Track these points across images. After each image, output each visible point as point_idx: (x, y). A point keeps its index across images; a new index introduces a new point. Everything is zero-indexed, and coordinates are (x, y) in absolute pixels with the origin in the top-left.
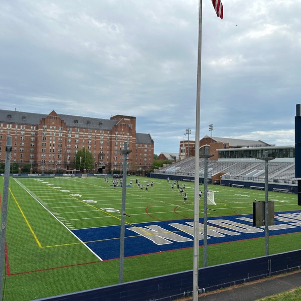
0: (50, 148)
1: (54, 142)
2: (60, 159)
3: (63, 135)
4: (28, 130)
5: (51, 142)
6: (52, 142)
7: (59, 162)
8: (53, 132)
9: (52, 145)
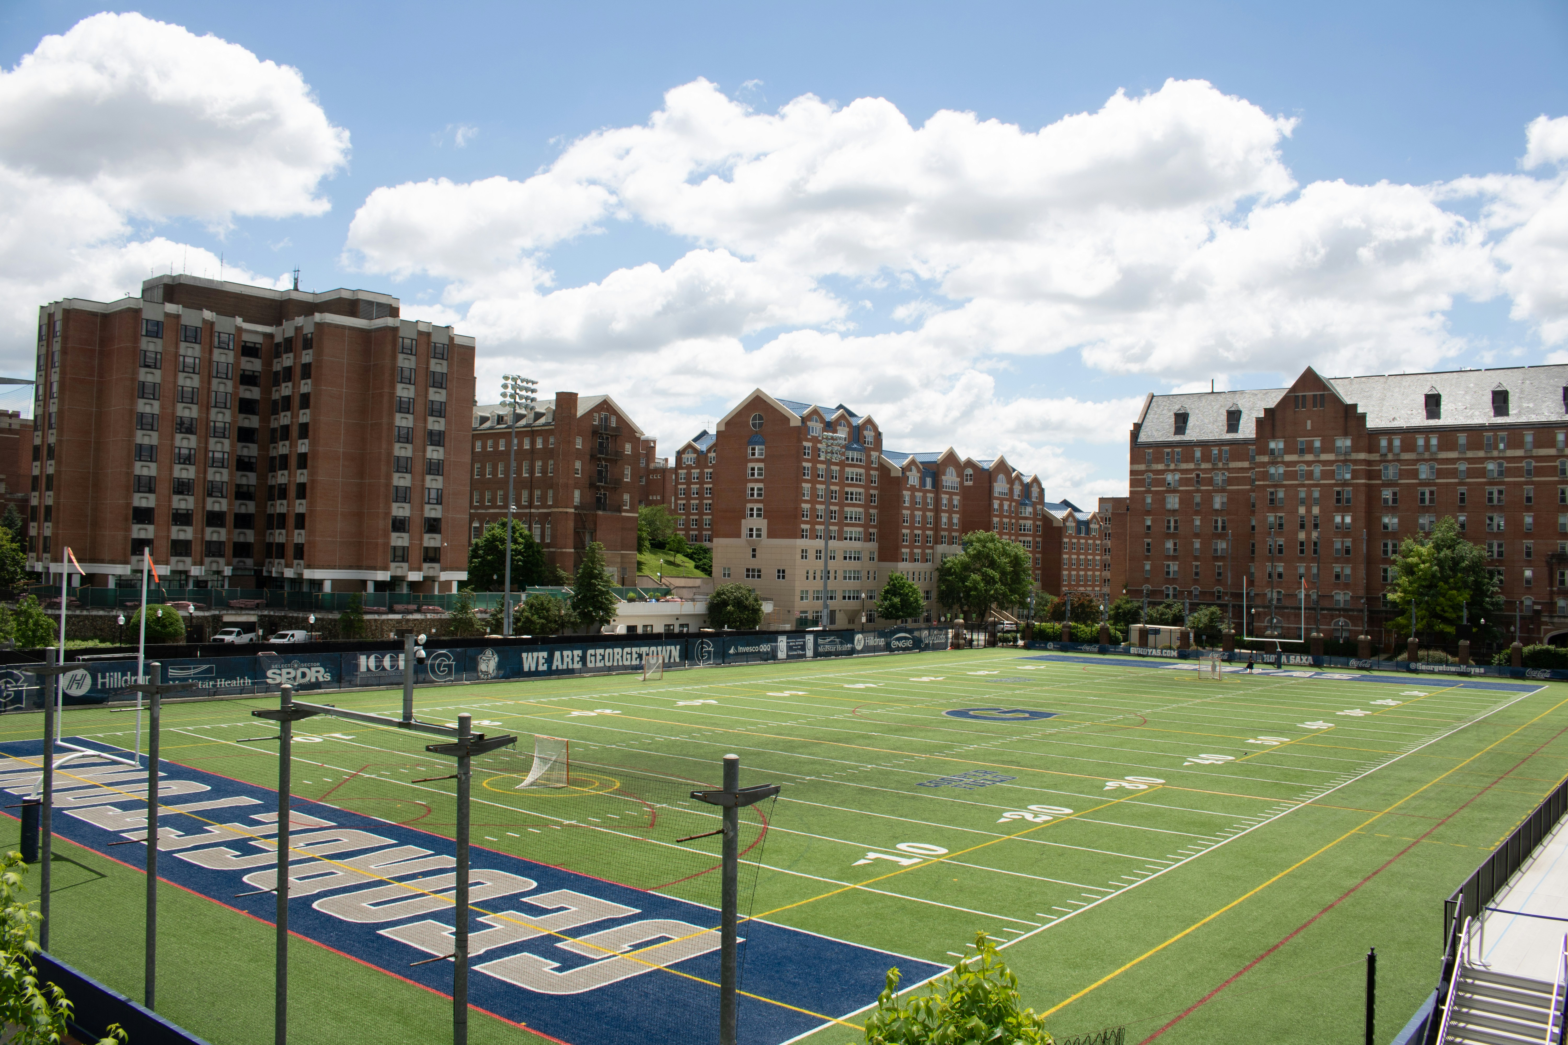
0: (1302, 536)
1: (1316, 510)
2: (1346, 586)
3: (1355, 474)
4: (1240, 464)
5: (1302, 510)
6: (1309, 511)
7: (1341, 597)
8: (1309, 463)
9: (1309, 525)
